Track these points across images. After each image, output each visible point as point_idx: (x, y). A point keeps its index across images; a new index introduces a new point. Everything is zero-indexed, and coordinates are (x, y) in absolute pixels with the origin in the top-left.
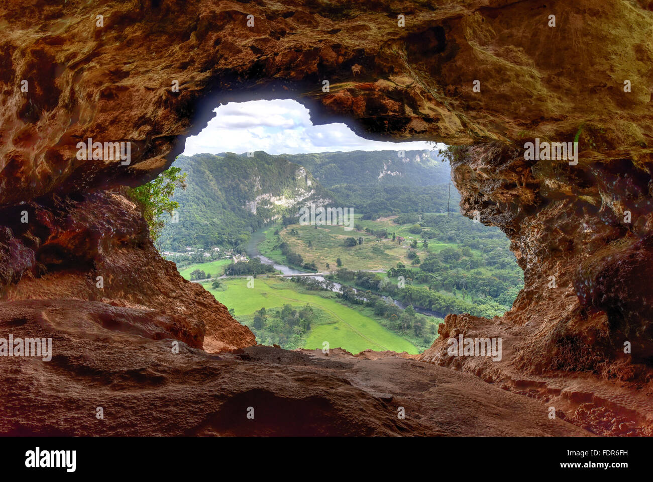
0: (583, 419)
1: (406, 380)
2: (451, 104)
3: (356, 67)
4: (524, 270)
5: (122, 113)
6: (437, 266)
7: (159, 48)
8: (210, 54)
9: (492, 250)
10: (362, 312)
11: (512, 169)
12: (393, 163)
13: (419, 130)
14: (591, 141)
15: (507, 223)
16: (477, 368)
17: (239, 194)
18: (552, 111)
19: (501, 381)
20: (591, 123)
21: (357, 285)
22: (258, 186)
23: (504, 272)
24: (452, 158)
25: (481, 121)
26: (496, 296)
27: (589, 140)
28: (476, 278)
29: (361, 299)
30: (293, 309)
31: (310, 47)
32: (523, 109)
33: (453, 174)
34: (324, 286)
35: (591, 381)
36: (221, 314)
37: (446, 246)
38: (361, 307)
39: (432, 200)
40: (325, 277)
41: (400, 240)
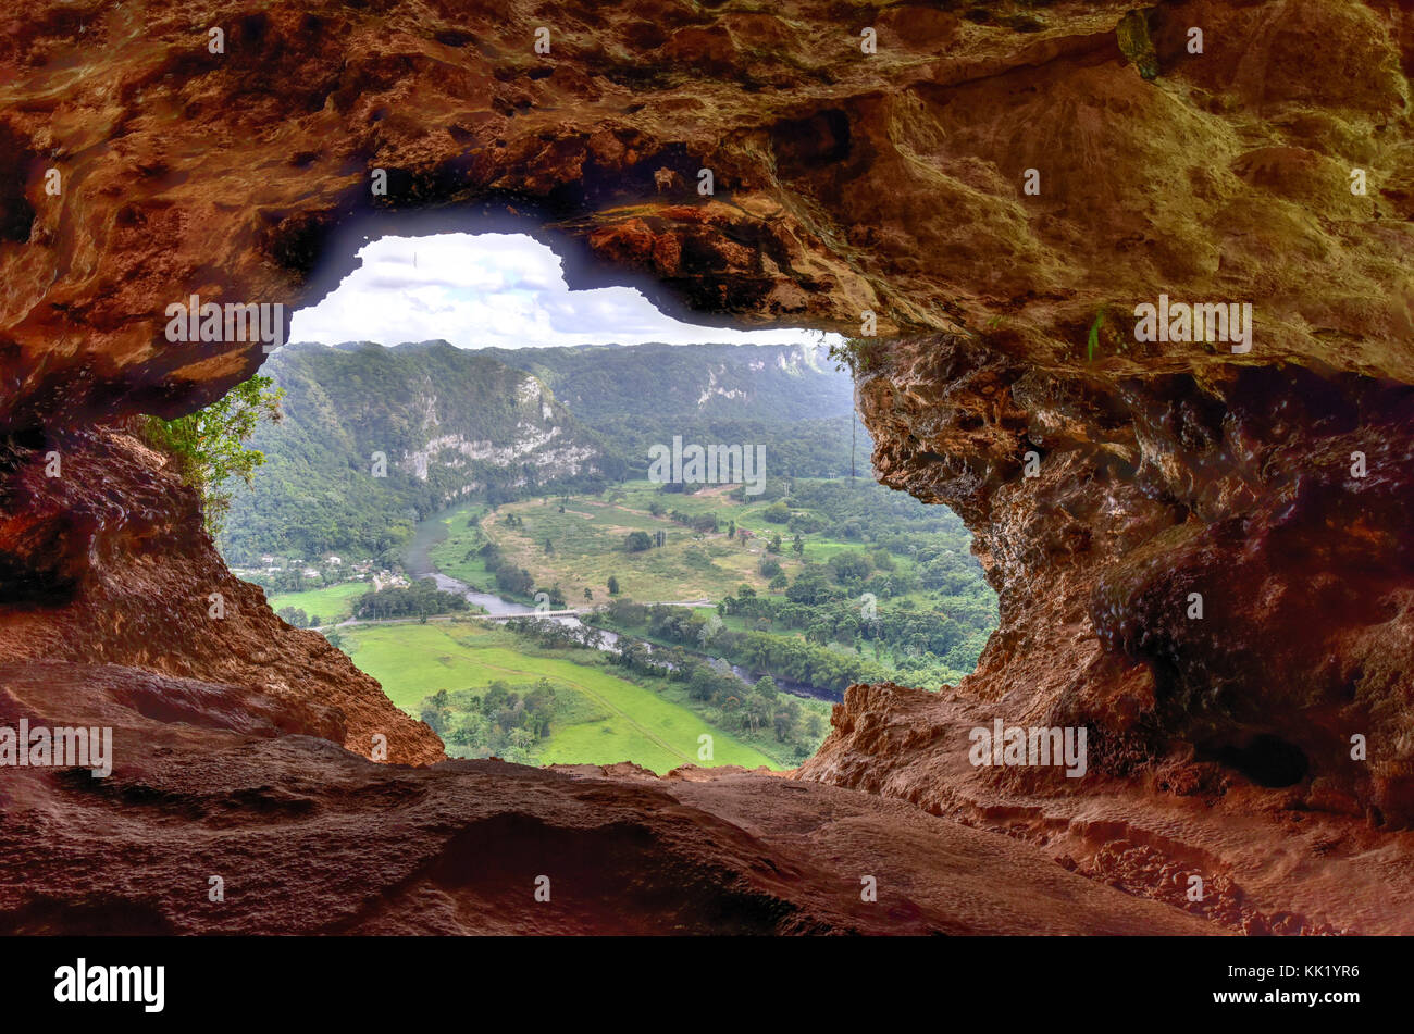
0: (1108, 870)
1: (774, 813)
2: (861, 261)
3: (664, 174)
4: (998, 591)
5: (155, 255)
6: (822, 591)
7: (257, 123)
8: (359, 137)
9: (933, 556)
10: (663, 693)
11: (975, 389)
12: (730, 370)
13: (789, 307)
14: (1119, 339)
15: (964, 498)
16: (910, 790)
17: (386, 435)
18: (1049, 282)
19: (956, 812)
20: (1119, 305)
21: (651, 634)
22: (431, 417)
23: (959, 602)
24: (857, 364)
25: (918, 295)
26: (944, 652)
27: (1115, 338)
28: (903, 616)
29: (662, 665)
30: (511, 692)
31: (573, 131)
32: (996, 274)
33: (858, 397)
34: (581, 638)
35: (1124, 800)
36: (368, 697)
37: (840, 549)
38: (662, 683)
39: (811, 450)
40: (583, 619)
41: (745, 537)
